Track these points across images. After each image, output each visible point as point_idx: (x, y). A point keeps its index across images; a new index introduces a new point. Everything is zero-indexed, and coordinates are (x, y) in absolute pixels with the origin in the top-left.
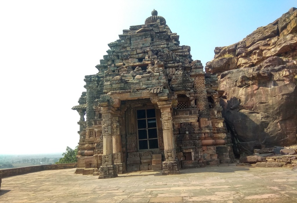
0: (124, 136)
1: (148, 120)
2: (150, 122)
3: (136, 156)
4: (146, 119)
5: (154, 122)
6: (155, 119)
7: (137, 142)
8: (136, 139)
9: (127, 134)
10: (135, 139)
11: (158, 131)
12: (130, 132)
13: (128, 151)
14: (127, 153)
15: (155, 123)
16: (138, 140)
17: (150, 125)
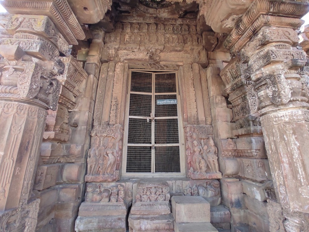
0: (84, 127)
1: (157, 98)
2: (161, 102)
3: (113, 199)
4: (153, 94)
5: (171, 102)
6: (174, 97)
7: (121, 150)
8: (122, 139)
9: (95, 124)
10: (118, 139)
11: (180, 124)
12: (105, 118)
13: (89, 178)
14: (86, 184)
15: (175, 106)
16: (126, 145)
17: (160, 110)
